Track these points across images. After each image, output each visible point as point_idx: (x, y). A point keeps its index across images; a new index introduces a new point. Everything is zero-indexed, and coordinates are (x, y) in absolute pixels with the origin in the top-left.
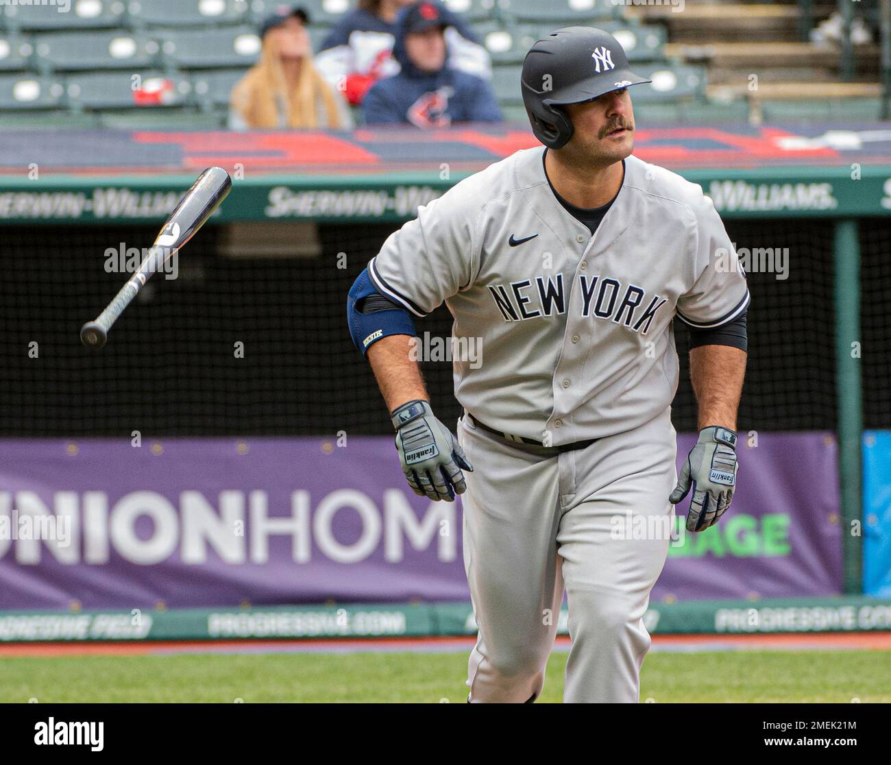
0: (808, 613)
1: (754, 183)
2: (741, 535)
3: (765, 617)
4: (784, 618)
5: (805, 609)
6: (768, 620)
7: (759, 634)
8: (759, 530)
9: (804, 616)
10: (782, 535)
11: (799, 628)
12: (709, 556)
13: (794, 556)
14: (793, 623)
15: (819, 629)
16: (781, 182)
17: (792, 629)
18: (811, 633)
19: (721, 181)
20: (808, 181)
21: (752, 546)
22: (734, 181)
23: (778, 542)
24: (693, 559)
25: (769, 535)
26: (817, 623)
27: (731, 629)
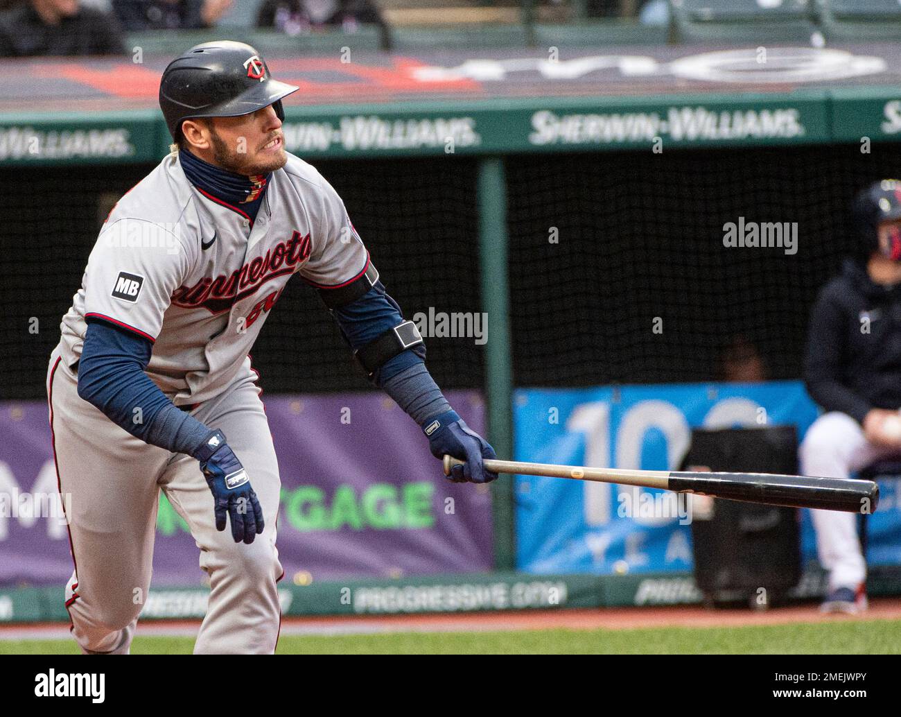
0: (455, 591)
1: (390, 118)
2: (380, 506)
3: (409, 596)
4: (429, 597)
5: (452, 587)
6: (412, 599)
7: (402, 615)
8: (400, 499)
9: (452, 594)
10: (424, 505)
11: (446, 607)
12: (346, 530)
13: (439, 528)
14: (439, 602)
15: (468, 609)
16: (419, 117)
17: (438, 609)
18: (460, 613)
19: (353, 117)
20: (448, 116)
21: (393, 517)
22: (367, 116)
23: (422, 512)
24: (330, 533)
25: (411, 505)
26: (466, 601)
27: (370, 610)
